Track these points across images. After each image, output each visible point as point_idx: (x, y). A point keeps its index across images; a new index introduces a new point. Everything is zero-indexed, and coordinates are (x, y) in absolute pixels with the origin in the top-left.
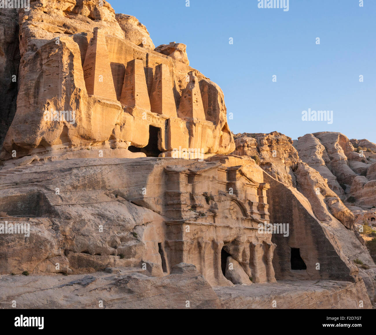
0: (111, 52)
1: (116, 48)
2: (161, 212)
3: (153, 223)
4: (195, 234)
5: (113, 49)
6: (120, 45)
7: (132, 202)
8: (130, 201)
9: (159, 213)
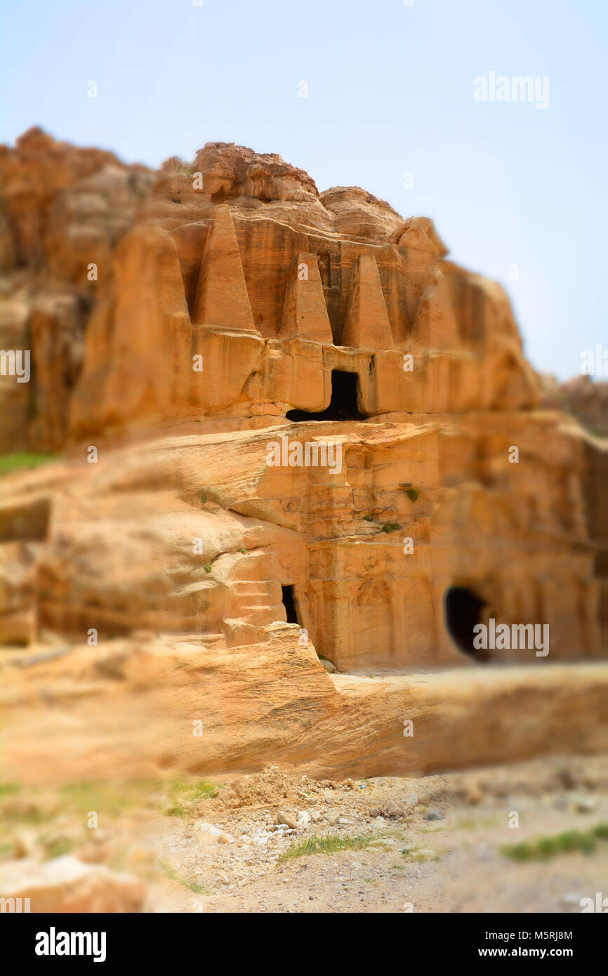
0: (261, 248)
1: (270, 239)
2: (300, 528)
3: (272, 548)
4: (372, 566)
5: (263, 243)
6: (278, 233)
7: (230, 510)
8: (227, 508)
9: (293, 528)
